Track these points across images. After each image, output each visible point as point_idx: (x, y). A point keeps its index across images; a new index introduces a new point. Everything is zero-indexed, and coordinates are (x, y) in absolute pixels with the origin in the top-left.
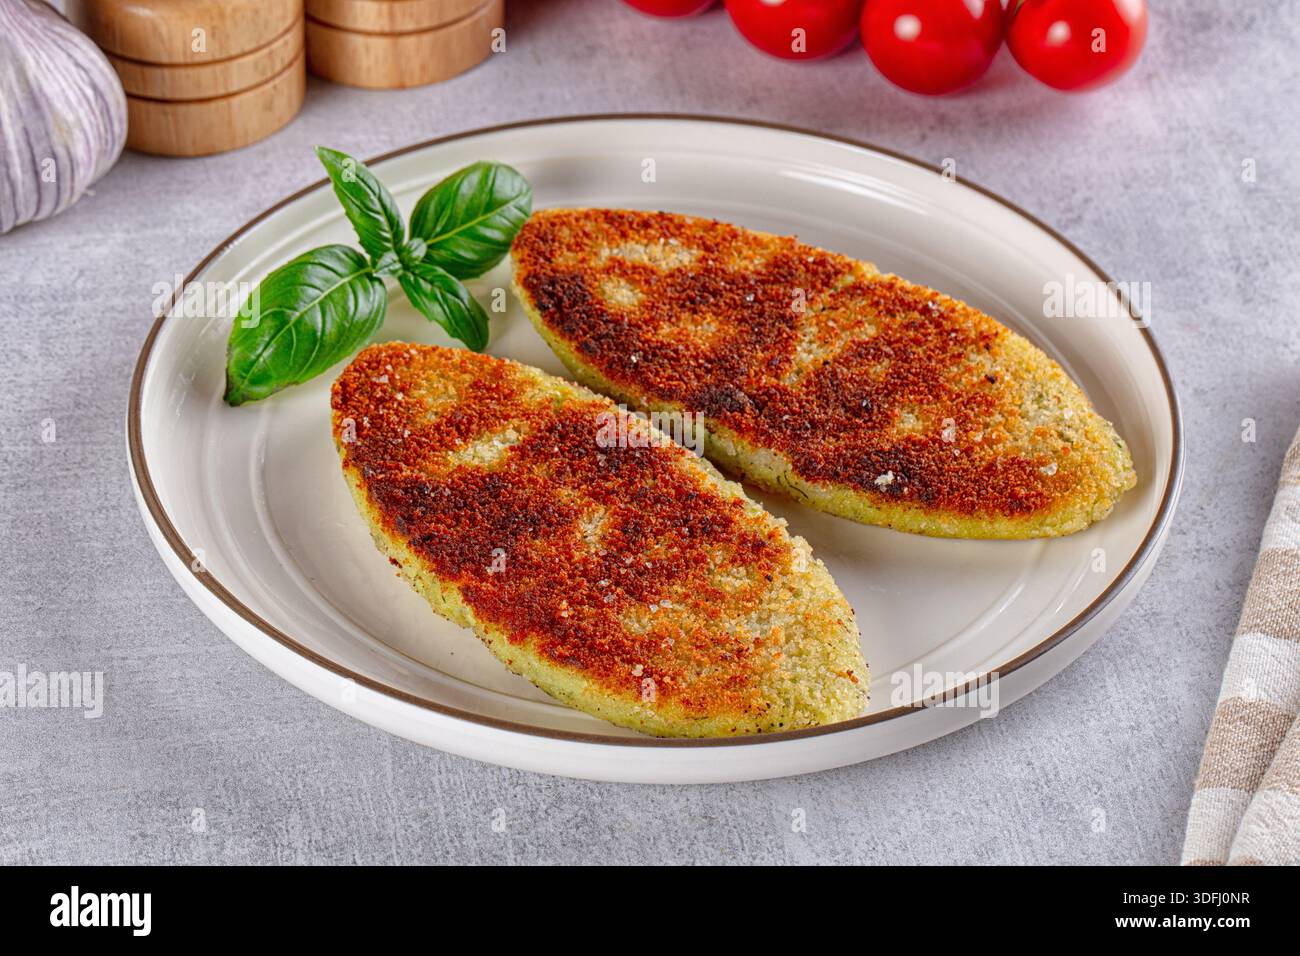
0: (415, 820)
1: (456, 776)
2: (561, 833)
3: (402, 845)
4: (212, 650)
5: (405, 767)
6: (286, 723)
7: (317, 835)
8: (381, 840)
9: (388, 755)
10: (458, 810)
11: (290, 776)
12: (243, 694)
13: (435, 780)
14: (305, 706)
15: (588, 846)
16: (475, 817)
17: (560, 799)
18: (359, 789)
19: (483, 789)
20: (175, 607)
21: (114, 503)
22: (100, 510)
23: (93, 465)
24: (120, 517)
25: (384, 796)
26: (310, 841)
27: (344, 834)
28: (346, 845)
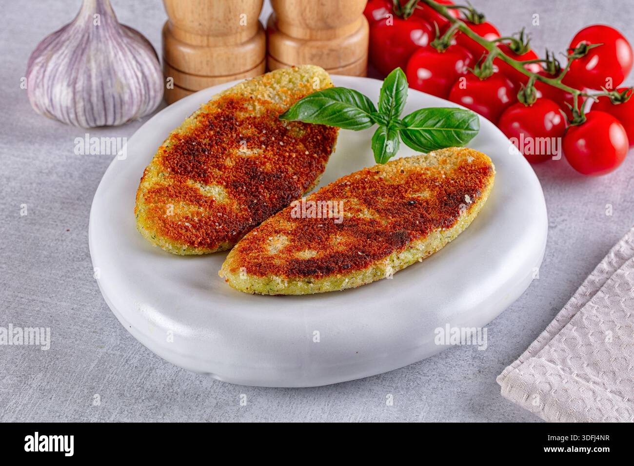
0: (88, 389)
1: (117, 377)
2: (142, 410)
3: (75, 397)
4: (58, 303)
5: (99, 368)
6: (66, 338)
7: (44, 384)
8: (68, 392)
9: (96, 361)
10: (108, 390)
11: (51, 359)
12: (58, 323)
13: (108, 376)
14: (78, 334)
15: (150, 418)
16: (112, 394)
17: (152, 397)
18: (75, 371)
19: (124, 385)
20: (57, 284)
21: (63, 239)
22: (56, 240)
23: (66, 223)
24: (62, 245)
25: (82, 376)
26: (39, 386)
27: (55, 386)
28: (52, 391)
